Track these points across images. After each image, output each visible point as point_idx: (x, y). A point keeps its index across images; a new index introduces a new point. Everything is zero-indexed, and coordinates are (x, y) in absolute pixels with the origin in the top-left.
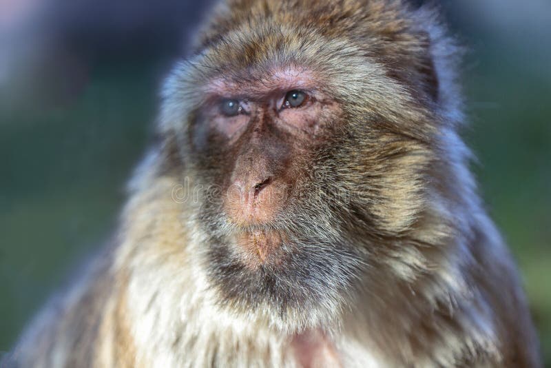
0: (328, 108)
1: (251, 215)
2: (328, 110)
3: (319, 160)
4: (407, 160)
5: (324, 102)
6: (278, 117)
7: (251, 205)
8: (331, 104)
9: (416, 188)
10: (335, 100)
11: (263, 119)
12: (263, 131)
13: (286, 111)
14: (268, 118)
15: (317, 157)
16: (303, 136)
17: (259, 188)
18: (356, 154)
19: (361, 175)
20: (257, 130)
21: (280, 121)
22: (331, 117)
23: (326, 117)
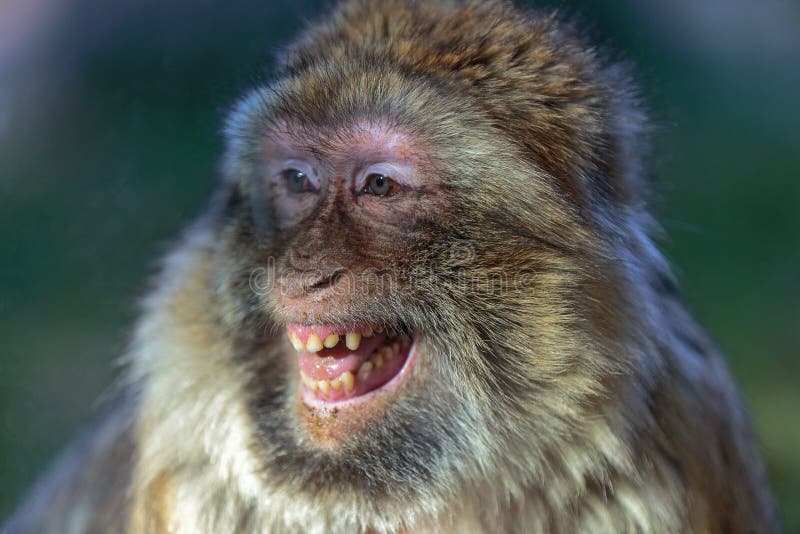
0: (428, 198)
2: (427, 201)
6: (357, 203)
8: (435, 194)
11: (334, 203)
12: (331, 220)
13: (367, 197)
14: (342, 202)
20: (322, 218)
21: (358, 208)
22: (432, 211)
23: (424, 210)
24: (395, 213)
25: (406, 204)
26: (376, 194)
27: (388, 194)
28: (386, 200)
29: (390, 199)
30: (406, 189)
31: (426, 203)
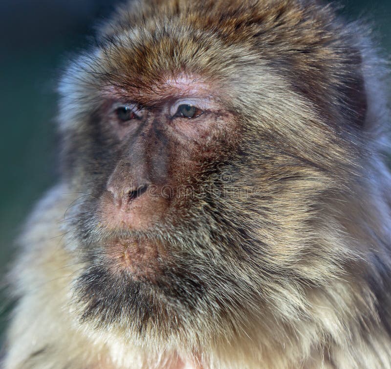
0: (222, 119)
1: (123, 222)
2: (222, 121)
3: (202, 173)
4: (301, 184)
5: (218, 114)
7: (123, 211)
8: (227, 116)
9: (307, 216)
10: (231, 112)
11: (152, 124)
12: (150, 136)
13: (178, 119)
14: (158, 123)
15: (202, 170)
16: (192, 147)
17: (133, 195)
18: (245, 172)
19: (248, 195)
20: (143, 135)
21: (170, 129)
22: (224, 130)
23: (219, 129)
24: (198, 131)
25: (206, 124)
26: (185, 117)
27: (194, 117)
28: (192, 121)
29: (195, 120)
30: (207, 112)
31: (221, 123)
